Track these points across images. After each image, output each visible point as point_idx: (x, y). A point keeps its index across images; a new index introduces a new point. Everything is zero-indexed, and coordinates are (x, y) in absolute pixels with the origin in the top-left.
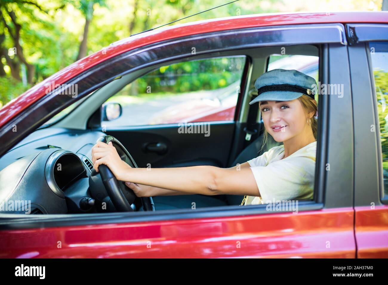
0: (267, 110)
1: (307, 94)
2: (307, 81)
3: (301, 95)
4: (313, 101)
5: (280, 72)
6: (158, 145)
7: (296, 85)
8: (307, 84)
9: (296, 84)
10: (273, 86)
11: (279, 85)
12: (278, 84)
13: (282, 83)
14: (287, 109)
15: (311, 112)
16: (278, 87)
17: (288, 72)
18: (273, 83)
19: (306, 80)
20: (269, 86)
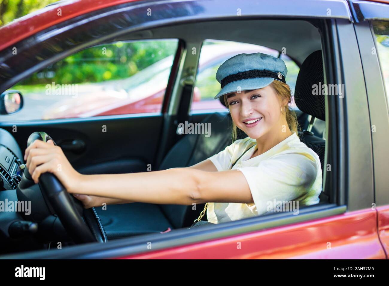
0: (234, 104)
1: (278, 79)
2: (277, 63)
3: (272, 80)
4: (285, 86)
5: (245, 57)
6: (74, 143)
7: (264, 70)
8: (277, 67)
9: (265, 68)
10: (239, 74)
11: (246, 72)
12: (244, 71)
13: (249, 70)
14: (258, 99)
15: (285, 99)
16: (245, 75)
17: (254, 56)
18: (239, 71)
19: (275, 62)
20: (234, 75)
